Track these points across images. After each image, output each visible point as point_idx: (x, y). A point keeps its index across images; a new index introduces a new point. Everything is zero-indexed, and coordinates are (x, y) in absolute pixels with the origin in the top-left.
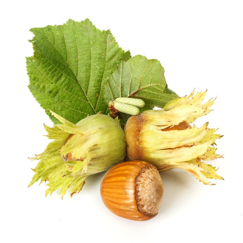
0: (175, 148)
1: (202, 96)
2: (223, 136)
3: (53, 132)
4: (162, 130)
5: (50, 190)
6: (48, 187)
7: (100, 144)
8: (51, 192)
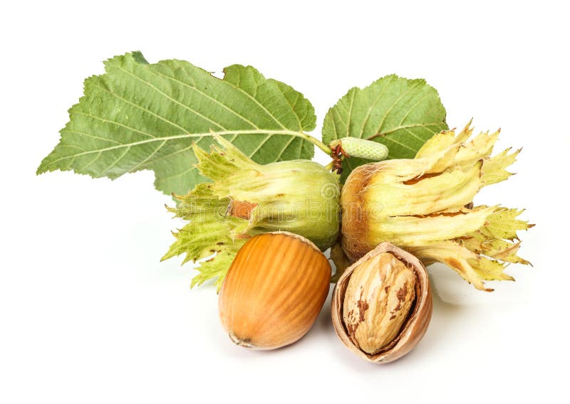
0: (426, 216)
1: (490, 141)
2: (534, 225)
3: (210, 163)
4: (405, 183)
5: (201, 277)
6: (198, 273)
7: (291, 195)
8: (201, 280)
